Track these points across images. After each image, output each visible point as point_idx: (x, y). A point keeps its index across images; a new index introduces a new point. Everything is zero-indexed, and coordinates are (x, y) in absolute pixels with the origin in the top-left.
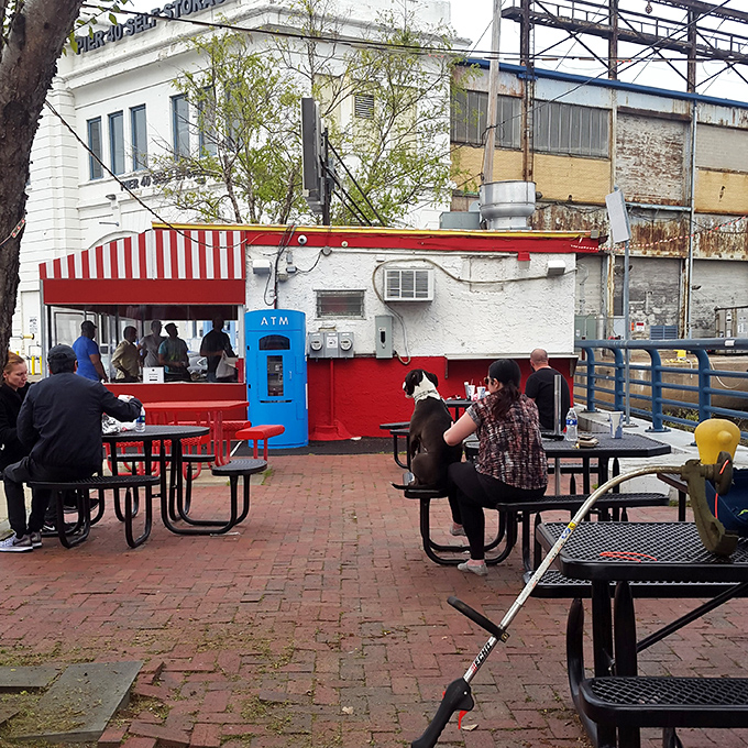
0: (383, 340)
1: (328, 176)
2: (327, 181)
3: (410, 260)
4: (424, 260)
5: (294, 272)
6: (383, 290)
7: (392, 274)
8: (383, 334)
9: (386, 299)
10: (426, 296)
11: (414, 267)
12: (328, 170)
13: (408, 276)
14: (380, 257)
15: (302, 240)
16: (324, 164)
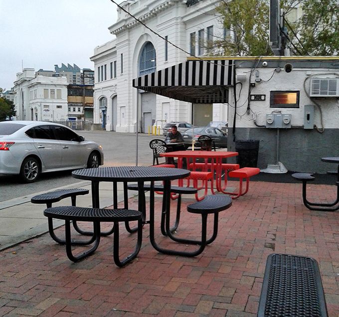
0: (308, 119)
1: (284, 36)
2: (282, 37)
3: (326, 74)
4: (335, 74)
5: (260, 82)
6: (309, 90)
7: (316, 81)
8: (308, 116)
9: (311, 96)
10: (335, 94)
11: (328, 78)
12: (283, 33)
13: (324, 82)
14: (309, 73)
15: (265, 64)
16: (282, 30)
